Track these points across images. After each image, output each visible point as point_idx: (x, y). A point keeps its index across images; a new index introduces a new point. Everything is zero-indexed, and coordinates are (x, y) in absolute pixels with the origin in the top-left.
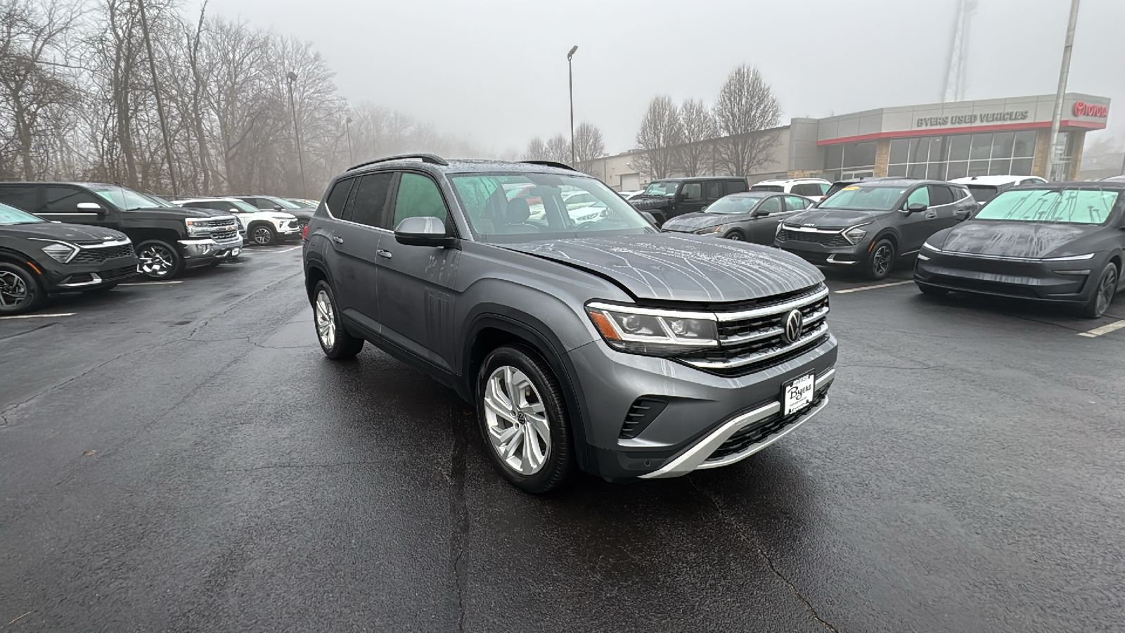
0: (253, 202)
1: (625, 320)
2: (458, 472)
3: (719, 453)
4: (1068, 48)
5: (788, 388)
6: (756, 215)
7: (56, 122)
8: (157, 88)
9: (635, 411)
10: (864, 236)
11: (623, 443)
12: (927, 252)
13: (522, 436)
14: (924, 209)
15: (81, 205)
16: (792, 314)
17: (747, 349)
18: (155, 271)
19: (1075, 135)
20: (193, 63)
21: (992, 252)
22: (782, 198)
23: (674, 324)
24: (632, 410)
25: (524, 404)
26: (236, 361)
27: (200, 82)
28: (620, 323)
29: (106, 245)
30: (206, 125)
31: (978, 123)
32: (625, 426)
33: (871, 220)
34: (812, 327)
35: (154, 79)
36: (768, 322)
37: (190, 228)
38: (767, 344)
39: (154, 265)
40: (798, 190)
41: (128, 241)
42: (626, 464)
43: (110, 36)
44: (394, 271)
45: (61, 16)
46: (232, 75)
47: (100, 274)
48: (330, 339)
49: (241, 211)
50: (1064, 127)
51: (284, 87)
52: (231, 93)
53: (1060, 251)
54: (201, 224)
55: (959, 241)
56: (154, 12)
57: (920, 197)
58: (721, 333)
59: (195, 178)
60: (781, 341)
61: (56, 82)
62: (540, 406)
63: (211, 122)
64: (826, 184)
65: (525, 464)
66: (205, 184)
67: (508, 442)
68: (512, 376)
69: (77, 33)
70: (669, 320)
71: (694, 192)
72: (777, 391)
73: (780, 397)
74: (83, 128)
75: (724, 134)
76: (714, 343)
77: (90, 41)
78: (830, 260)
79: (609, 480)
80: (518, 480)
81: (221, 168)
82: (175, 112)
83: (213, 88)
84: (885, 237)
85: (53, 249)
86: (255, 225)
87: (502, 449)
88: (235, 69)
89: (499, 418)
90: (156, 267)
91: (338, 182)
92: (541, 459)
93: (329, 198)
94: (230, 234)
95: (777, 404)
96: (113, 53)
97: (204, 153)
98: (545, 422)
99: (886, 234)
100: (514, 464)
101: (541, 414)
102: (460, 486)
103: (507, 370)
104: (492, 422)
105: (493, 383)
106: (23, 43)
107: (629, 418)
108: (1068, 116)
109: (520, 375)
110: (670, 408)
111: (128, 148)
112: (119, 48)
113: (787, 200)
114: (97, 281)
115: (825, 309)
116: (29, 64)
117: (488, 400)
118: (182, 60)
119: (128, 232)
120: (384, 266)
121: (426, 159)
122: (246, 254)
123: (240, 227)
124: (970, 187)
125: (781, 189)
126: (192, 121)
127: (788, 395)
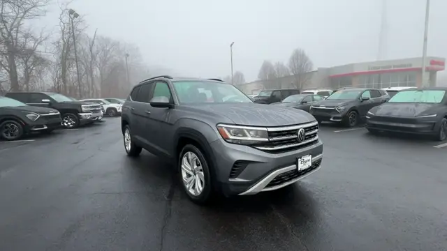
0: (110, 101)
1: (231, 131)
2: (171, 196)
3: (270, 185)
4: (425, 40)
5: (299, 160)
6: (302, 103)
7: (40, 72)
8: (77, 59)
9: (236, 167)
10: (344, 109)
11: (230, 180)
12: (370, 115)
13: (195, 180)
14: (368, 99)
15: (43, 100)
16: (300, 130)
17: (281, 143)
18: (69, 125)
19: (432, 73)
20: (91, 51)
21: (395, 114)
22: (313, 96)
23: (251, 132)
24: (234, 166)
25: (195, 167)
26: (92, 156)
27: (93, 57)
28: (229, 132)
29: (50, 114)
30: (95, 73)
31: (392, 69)
32: (231, 173)
33: (347, 104)
34: (310, 137)
35: (76, 56)
36: (290, 133)
37: (83, 109)
38: (290, 141)
39: (68, 123)
40: (319, 94)
41: (59, 113)
42: (233, 189)
43: (62, 41)
44: (151, 119)
45: (44, 35)
46: (105, 55)
47: (47, 125)
48: (129, 148)
49: (104, 104)
50: (427, 69)
51: (124, 59)
52: (104, 62)
53: (422, 114)
54: (87, 107)
55: (382, 111)
56: (78, 33)
57: (367, 95)
58: (269, 136)
59: (89, 92)
60: (296, 141)
61: (41, 58)
62: (200, 167)
63: (96, 72)
64: (330, 91)
65: (196, 191)
66: (93, 94)
67: (190, 183)
68: (191, 155)
69: (50, 40)
70: (248, 131)
71: (278, 95)
72: (295, 160)
73: (296, 163)
74: (50, 74)
75: (292, 74)
76: (267, 140)
77: (54, 43)
78: (331, 119)
79: (227, 196)
80: (193, 197)
81: (99, 89)
82: (83, 68)
83: (98, 59)
84: (353, 110)
85: (30, 116)
86: (109, 109)
87: (187, 186)
88: (106, 52)
89: (187, 173)
90: (69, 123)
91: (135, 88)
92: (201, 189)
93: (131, 94)
94: (98, 111)
95: (295, 166)
96: (62, 47)
97: (93, 83)
98: (202, 173)
99: (353, 109)
100: (192, 191)
101: (201, 170)
102: (170, 201)
103: (189, 153)
104: (184, 175)
105: (185, 159)
106: (30, 44)
107: (233, 170)
108: (429, 65)
109: (194, 155)
110: (249, 166)
111: (65, 81)
112: (64, 45)
113: (315, 97)
114: (46, 128)
115: (316, 130)
116: (31, 52)
117: (183, 166)
118: (87, 50)
119: (59, 110)
120: (148, 117)
121: (165, 77)
122: (104, 119)
123: (103, 109)
124: (388, 91)
125: (313, 93)
126: (90, 71)
127: (299, 162)
